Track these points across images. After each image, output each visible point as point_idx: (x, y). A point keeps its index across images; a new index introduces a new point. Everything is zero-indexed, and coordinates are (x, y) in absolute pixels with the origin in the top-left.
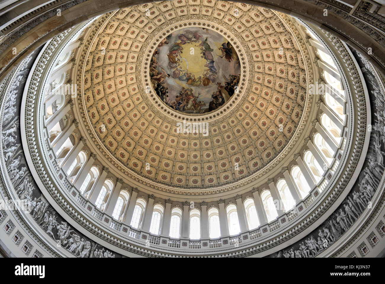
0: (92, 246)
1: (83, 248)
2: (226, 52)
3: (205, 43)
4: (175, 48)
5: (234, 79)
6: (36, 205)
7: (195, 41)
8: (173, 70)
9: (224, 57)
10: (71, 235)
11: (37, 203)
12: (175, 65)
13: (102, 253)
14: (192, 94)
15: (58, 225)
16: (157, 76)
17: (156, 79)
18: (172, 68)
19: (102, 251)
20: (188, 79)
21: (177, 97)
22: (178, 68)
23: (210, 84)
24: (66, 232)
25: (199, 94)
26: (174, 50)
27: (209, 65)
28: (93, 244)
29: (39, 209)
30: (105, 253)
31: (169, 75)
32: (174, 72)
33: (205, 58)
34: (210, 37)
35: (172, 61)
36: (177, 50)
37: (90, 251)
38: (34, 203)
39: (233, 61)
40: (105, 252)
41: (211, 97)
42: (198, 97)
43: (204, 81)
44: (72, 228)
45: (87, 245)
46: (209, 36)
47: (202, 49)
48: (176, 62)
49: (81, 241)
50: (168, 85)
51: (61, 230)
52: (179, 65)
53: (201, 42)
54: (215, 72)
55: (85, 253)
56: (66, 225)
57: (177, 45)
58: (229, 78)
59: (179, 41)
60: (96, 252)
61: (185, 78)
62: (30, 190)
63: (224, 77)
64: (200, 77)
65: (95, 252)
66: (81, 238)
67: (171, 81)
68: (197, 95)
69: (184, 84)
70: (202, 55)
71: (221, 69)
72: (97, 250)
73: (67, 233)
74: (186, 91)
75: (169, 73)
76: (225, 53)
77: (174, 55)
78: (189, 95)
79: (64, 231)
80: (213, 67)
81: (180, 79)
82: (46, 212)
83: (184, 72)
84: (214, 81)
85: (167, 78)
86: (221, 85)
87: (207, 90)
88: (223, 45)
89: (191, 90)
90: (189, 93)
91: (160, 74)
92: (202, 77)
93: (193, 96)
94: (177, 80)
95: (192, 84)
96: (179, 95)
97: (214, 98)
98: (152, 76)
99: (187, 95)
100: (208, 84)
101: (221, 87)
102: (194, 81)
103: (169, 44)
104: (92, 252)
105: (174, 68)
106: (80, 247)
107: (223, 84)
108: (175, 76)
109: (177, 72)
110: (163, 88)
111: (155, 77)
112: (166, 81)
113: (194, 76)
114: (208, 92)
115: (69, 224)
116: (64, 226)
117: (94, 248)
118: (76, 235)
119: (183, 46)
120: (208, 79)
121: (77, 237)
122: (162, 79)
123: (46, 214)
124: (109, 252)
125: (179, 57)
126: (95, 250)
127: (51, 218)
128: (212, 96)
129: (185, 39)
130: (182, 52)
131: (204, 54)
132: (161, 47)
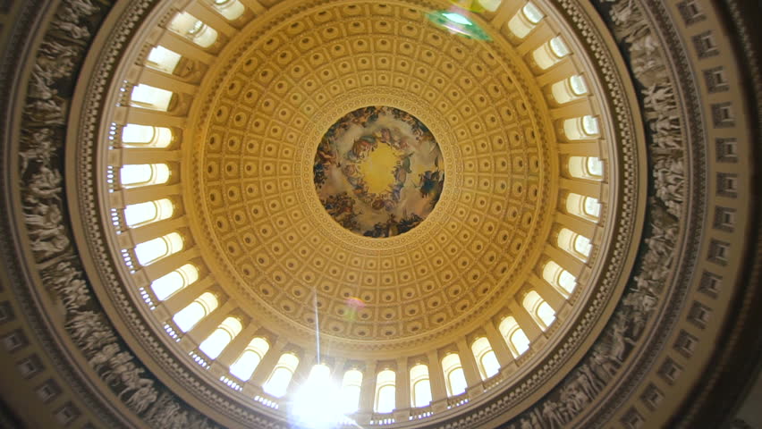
0: (66, 250)
1: (50, 239)
2: (426, 184)
3: (407, 158)
4: (370, 140)
5: (416, 221)
6: (47, 101)
7: (397, 148)
8: (349, 163)
9: (418, 189)
10: (50, 201)
11: (52, 99)
12: (355, 158)
13: (71, 276)
14: (351, 208)
15: (46, 166)
16: (326, 154)
17: (321, 156)
18: (349, 159)
19: (75, 273)
20: (359, 187)
21: (331, 197)
22: (357, 165)
23: (381, 210)
24: (47, 188)
25: (360, 213)
26: (366, 141)
27: (395, 188)
28: (71, 251)
29: (45, 112)
30: (77, 281)
31: (339, 165)
32: (348, 166)
33: (395, 176)
34: (418, 155)
35: (355, 151)
36: (369, 143)
37: (55, 255)
38: (47, 95)
39: (428, 199)
40: (81, 279)
41: (373, 225)
42: (356, 216)
43: (376, 202)
44: (63, 195)
45: (61, 242)
46: (417, 151)
47: (398, 162)
48: (358, 157)
49: (58, 226)
50: (331, 175)
51: (45, 179)
52: (360, 162)
53: (402, 154)
54: (396, 200)
55: (46, 248)
56: (57, 181)
57: (374, 138)
58: (409, 216)
59: (379, 135)
60: (64, 265)
61: (355, 183)
62: (62, 70)
63: (405, 212)
64: (375, 195)
65: (62, 264)
66: (60, 223)
67: (336, 173)
68: (356, 213)
69: (350, 190)
70: (394, 169)
71: (405, 201)
72: (69, 264)
73: (48, 192)
74: (346, 198)
75: (341, 162)
76: (423, 184)
77: (362, 147)
78: (347, 206)
79: (47, 185)
80: (398, 192)
81: (349, 179)
82: (48, 127)
83: (359, 175)
84: (388, 209)
85: (335, 166)
86: (395, 219)
87: (373, 214)
88: (427, 173)
89: (354, 202)
90: (349, 204)
91: (331, 155)
92: (378, 195)
93: (351, 210)
94: (345, 179)
95: (359, 196)
96: (335, 196)
97: (376, 229)
98: (320, 149)
99: (345, 204)
100: (377, 209)
101: (394, 222)
102: (364, 193)
103: (366, 129)
104: (58, 259)
105: (351, 161)
106: (47, 232)
107: (398, 220)
108: (346, 171)
109: (351, 169)
110: (322, 173)
111: (323, 153)
112: (331, 169)
113: (368, 188)
114: (373, 218)
115: (63, 184)
116: (54, 178)
117: (66, 256)
118: (57, 210)
119: (380, 144)
120: (382, 203)
121: (57, 215)
122: (328, 163)
123: (46, 130)
124: (85, 286)
125: (365, 153)
126: (65, 261)
127: (47, 144)
128: (376, 225)
129: (388, 137)
130: (373, 150)
131: (397, 170)
132: (355, 125)
